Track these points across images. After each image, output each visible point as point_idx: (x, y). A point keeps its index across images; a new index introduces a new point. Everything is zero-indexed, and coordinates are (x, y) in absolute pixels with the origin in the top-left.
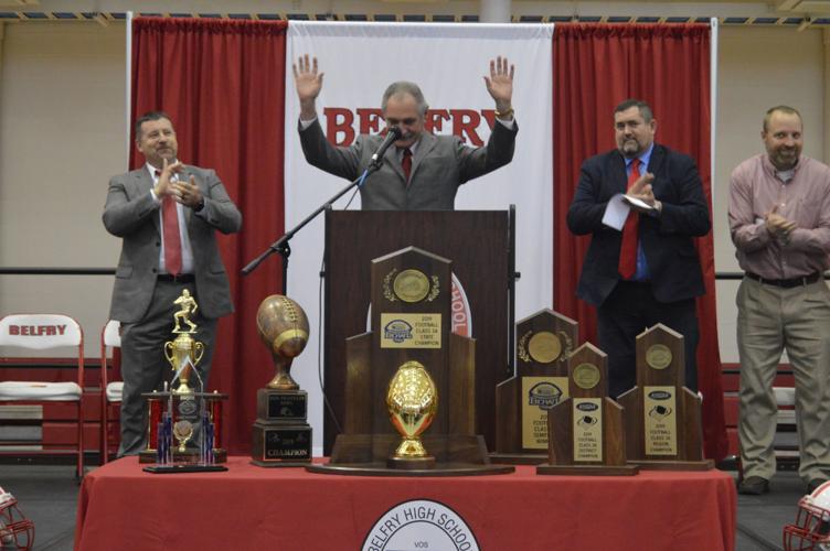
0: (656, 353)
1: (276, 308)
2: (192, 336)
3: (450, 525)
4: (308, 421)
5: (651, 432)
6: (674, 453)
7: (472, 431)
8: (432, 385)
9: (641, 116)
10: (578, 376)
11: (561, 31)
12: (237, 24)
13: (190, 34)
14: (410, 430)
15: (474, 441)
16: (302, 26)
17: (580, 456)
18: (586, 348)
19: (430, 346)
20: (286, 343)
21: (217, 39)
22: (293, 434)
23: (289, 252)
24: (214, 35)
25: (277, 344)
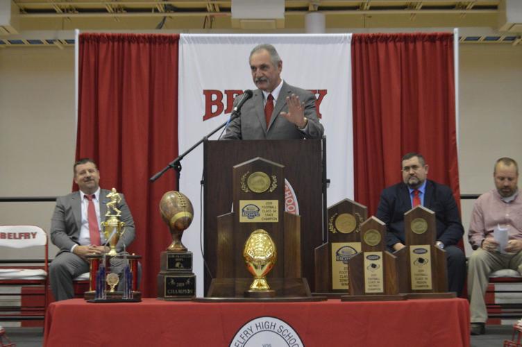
0: (418, 223)
1: (172, 198)
2: (118, 218)
3: (285, 333)
4: (193, 271)
5: (415, 275)
6: (430, 288)
7: (299, 275)
8: (273, 245)
9: (420, 162)
10: (367, 238)
11: (357, 38)
12: (146, 37)
13: (116, 44)
14: (259, 273)
15: (301, 281)
16: (188, 37)
17: (369, 289)
18: (372, 220)
19: (271, 221)
20: (179, 220)
21: (134, 47)
22: (184, 280)
23: (181, 168)
24: (132, 44)
25: (173, 221)
